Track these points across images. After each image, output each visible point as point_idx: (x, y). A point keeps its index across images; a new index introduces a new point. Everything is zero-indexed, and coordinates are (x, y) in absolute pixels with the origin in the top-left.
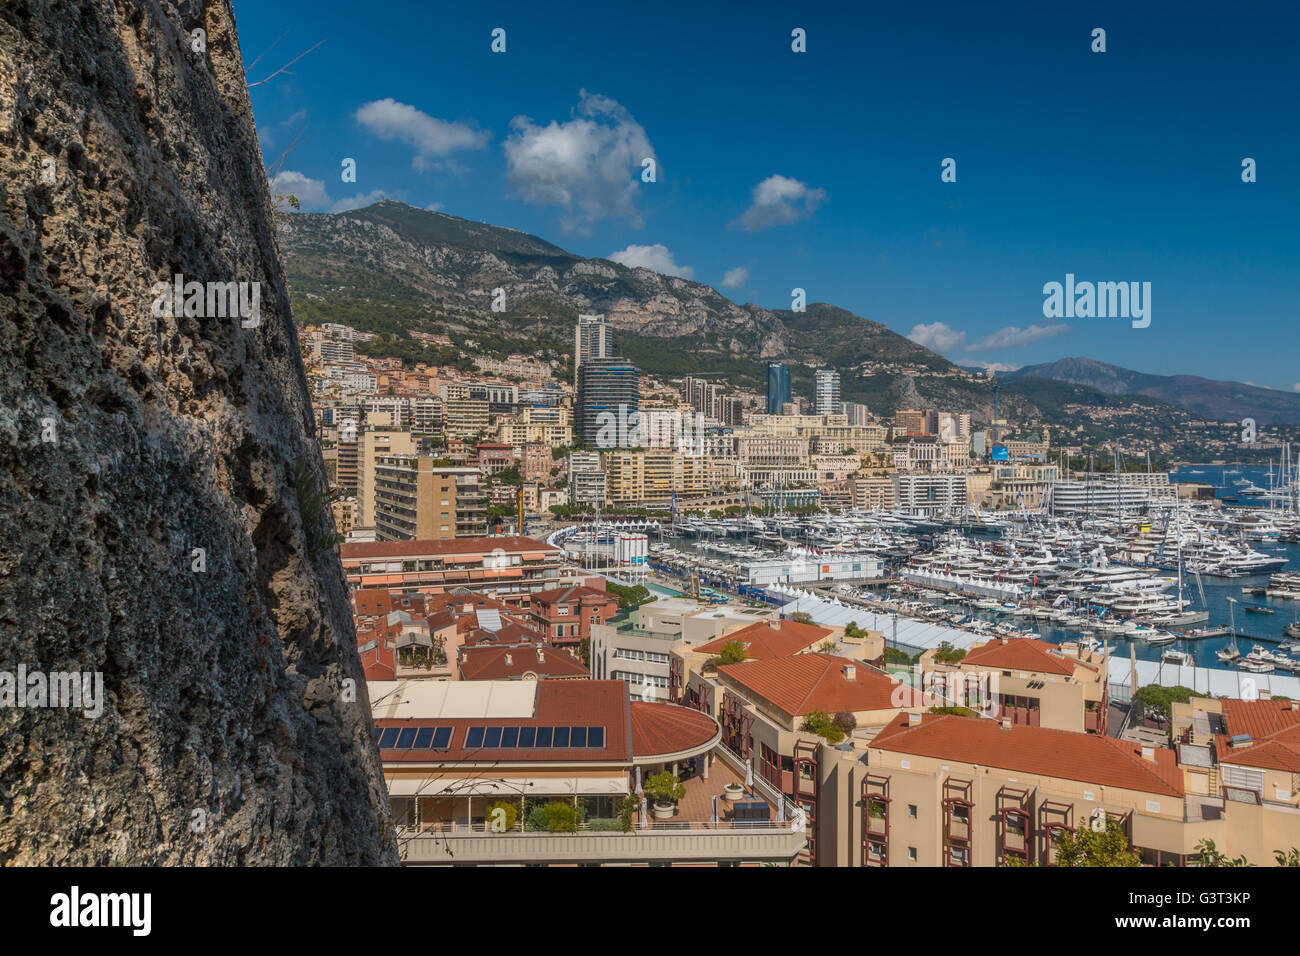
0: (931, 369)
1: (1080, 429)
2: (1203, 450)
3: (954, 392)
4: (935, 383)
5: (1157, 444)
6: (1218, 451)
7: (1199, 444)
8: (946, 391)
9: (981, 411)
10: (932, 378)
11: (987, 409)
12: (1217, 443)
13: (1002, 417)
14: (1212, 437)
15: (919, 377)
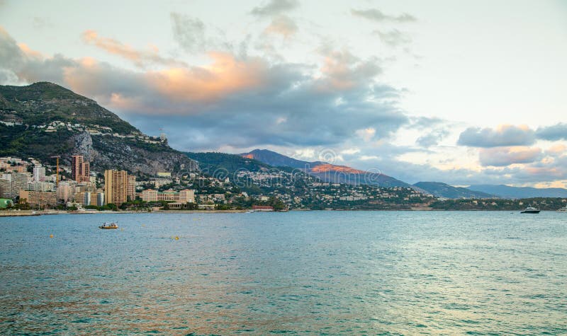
0: (115, 131)
1: (227, 181)
2: (320, 202)
3: (129, 148)
4: (114, 142)
5: (292, 197)
6: (329, 202)
7: (317, 196)
8: (122, 148)
9: (149, 165)
10: (112, 138)
11: (155, 164)
12: (328, 197)
13: (168, 170)
14: (326, 193)
15: (100, 136)
